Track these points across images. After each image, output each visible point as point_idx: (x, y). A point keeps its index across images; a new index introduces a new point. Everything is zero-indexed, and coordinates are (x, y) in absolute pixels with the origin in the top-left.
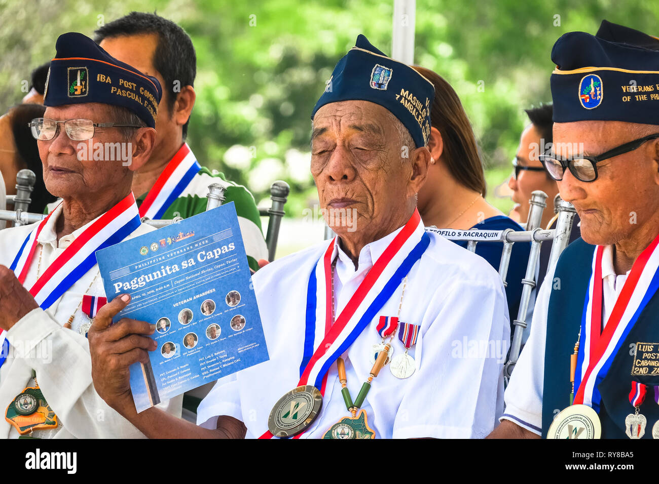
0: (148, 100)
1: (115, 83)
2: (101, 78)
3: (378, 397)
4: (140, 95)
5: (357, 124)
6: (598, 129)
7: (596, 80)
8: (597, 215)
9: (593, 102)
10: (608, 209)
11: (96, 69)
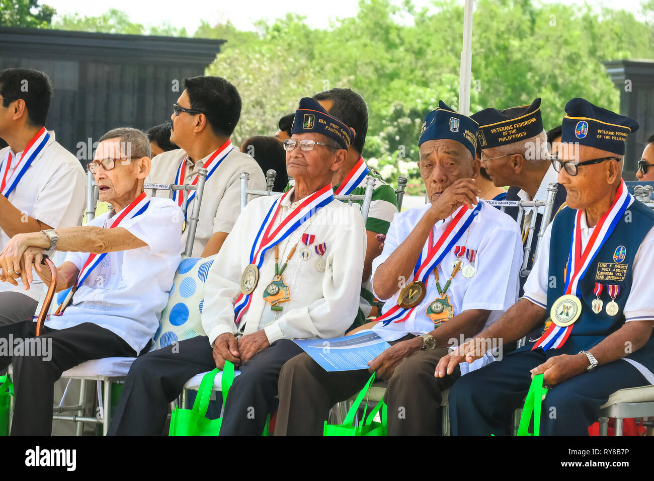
0: (345, 136)
1: (328, 124)
2: (321, 121)
3: (456, 288)
4: (340, 133)
5: (447, 150)
6: (582, 150)
7: (585, 124)
8: (575, 193)
9: (582, 135)
10: (581, 191)
11: (318, 116)
